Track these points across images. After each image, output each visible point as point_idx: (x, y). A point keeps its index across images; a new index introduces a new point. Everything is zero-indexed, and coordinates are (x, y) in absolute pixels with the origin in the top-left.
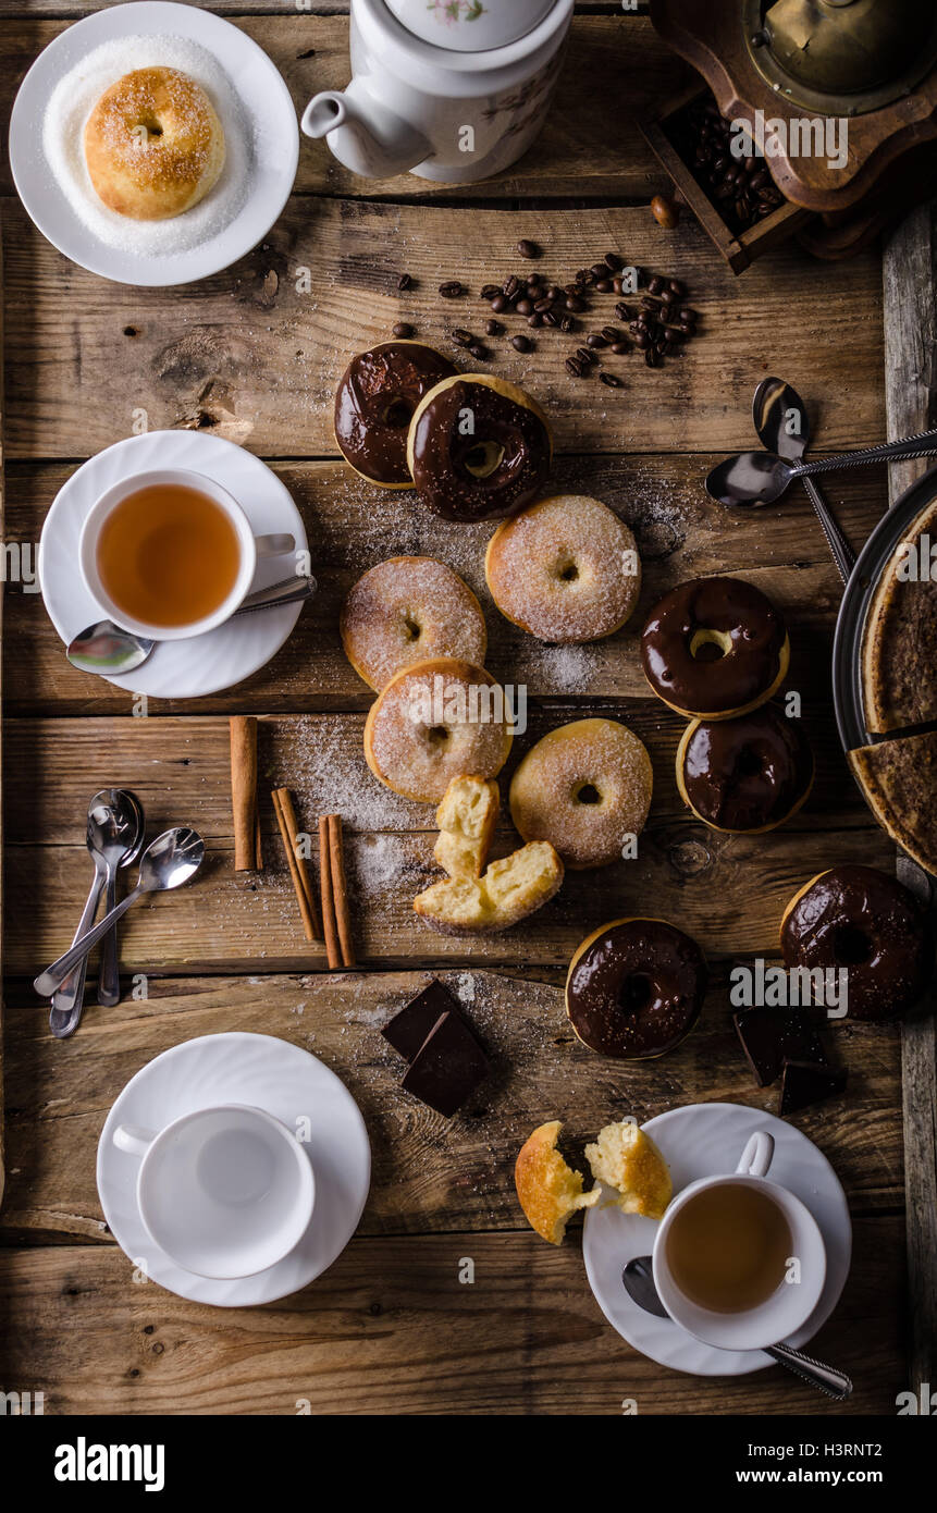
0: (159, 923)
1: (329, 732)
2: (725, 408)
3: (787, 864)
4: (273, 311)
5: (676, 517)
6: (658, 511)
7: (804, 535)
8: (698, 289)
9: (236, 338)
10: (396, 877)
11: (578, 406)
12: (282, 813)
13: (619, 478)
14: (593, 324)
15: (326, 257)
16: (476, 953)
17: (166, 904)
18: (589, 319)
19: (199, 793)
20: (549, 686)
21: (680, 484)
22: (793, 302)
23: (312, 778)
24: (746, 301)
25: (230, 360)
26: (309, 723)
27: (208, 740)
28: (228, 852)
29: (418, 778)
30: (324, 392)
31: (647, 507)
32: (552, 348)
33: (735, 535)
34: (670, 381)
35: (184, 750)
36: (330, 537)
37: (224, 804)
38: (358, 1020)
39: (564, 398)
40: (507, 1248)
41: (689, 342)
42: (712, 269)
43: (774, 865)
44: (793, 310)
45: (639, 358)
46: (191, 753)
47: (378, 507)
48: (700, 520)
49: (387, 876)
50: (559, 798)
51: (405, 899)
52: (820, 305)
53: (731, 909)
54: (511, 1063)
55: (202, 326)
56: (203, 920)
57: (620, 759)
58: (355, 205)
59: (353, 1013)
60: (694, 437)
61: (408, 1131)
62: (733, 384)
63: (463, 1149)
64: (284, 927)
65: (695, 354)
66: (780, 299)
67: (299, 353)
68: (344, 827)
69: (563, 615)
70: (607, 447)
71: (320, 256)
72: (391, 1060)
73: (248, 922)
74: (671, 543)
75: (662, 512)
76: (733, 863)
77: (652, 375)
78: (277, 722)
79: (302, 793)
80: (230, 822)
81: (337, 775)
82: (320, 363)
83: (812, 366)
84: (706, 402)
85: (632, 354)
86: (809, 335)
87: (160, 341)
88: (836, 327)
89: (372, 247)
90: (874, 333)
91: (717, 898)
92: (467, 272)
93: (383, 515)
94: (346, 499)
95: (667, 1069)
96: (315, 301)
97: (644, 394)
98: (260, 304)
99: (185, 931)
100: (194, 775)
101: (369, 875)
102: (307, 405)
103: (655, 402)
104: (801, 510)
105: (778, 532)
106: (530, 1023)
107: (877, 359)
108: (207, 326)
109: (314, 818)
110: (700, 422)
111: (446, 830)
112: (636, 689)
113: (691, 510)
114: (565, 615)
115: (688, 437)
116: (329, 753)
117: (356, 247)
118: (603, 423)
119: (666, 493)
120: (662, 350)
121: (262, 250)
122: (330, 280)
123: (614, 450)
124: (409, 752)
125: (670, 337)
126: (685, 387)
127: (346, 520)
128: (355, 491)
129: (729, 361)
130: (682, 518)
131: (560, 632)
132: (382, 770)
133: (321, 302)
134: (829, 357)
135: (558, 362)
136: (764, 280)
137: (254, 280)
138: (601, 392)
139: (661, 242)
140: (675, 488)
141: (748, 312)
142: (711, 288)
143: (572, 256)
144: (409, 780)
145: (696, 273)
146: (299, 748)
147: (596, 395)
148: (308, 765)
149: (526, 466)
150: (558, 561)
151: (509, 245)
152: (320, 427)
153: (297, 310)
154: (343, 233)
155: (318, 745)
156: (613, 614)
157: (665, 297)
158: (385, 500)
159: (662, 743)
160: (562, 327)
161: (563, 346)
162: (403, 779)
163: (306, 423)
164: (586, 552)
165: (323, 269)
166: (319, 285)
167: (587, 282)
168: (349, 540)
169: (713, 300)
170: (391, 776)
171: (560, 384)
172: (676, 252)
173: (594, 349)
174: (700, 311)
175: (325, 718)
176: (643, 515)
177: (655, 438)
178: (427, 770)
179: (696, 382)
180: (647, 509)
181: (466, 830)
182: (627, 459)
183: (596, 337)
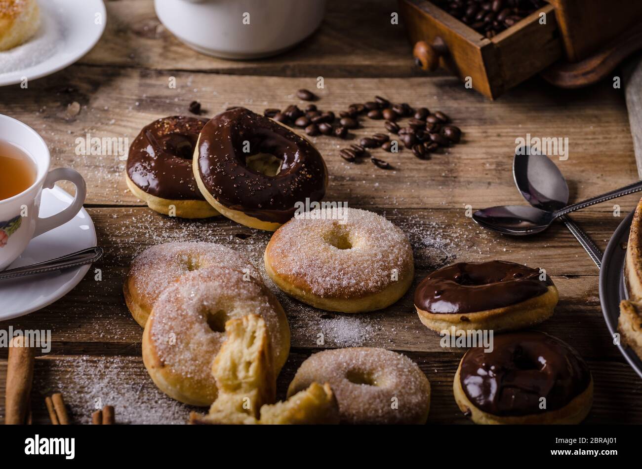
1: (107, 367)
2: (489, 183)
4: (75, 123)
5: (446, 245)
6: (429, 241)
7: (572, 259)
8: (460, 119)
11: (352, 179)
14: (365, 135)
15: (125, 96)
21: (449, 225)
23: (88, 396)
24: (504, 126)
26: (87, 361)
29: (194, 359)
30: (117, 168)
32: (330, 147)
34: (438, 167)
36: (117, 249)
41: (453, 146)
42: (472, 109)
47: (163, 232)
48: (470, 247)
50: (335, 375)
52: (572, 130)
57: (395, 362)
62: (496, 170)
65: (460, 153)
66: (535, 126)
70: (379, 204)
71: (119, 96)
74: (444, 260)
75: (433, 241)
77: (420, 164)
78: (56, 360)
79: (77, 406)
81: (113, 394)
84: (471, 180)
85: (402, 152)
88: (588, 142)
89: (166, 93)
90: (624, 145)
94: (133, 226)
96: (112, 119)
97: (415, 174)
98: (63, 119)
103: (424, 179)
104: (565, 244)
105: (545, 256)
107: (629, 160)
110: (466, 191)
111: (221, 380)
112: (412, 346)
113: (461, 241)
114: (340, 267)
115: (456, 199)
116: (106, 380)
117: (152, 92)
118: (376, 190)
119: (436, 230)
120: (428, 145)
121: (67, 92)
122: (128, 108)
123: (386, 206)
124: (187, 329)
125: (436, 138)
126: (451, 171)
127: (133, 239)
128: (142, 222)
129: (491, 158)
130: (452, 245)
131: (336, 282)
132: (160, 353)
133: (117, 120)
134: (584, 158)
135: (334, 155)
136: (520, 116)
137: (58, 107)
138: (374, 171)
139: (425, 96)
140: (445, 228)
141: (507, 132)
142: (472, 119)
143: (346, 101)
144: (186, 362)
145: (459, 111)
146: (76, 377)
147: (369, 173)
148: (84, 387)
149: (302, 169)
150: (333, 233)
151: (290, 94)
152: (112, 187)
153: (96, 123)
154: (141, 85)
155: (95, 375)
156: (386, 273)
157: (430, 120)
158: (171, 228)
159: (441, 382)
160: (337, 131)
161: (338, 147)
162: (180, 361)
163: (99, 184)
164: (359, 228)
165: (121, 103)
166: (117, 110)
167: (359, 109)
168: (135, 250)
169: (474, 125)
170: (167, 359)
171: (336, 167)
172: (439, 100)
173: (367, 149)
174: (463, 130)
175: (104, 358)
176: (415, 243)
177: (425, 200)
178: (204, 348)
179: (461, 168)
180: (419, 239)
181: (241, 374)
182: (399, 210)
183: (367, 139)
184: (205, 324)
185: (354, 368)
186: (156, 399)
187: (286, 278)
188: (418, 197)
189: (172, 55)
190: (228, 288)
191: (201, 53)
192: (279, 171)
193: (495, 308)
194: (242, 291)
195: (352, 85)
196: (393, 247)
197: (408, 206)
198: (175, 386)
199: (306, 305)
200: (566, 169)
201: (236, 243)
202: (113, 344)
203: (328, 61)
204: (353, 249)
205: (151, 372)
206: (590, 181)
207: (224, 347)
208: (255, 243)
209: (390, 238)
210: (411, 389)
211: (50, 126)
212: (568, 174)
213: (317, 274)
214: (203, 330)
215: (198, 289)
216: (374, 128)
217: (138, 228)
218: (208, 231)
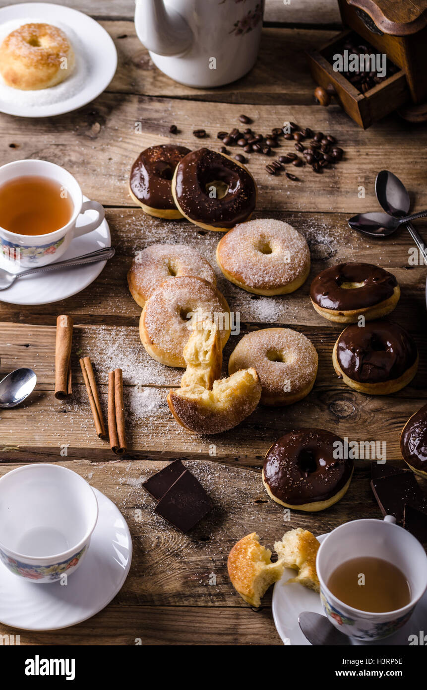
0: (3, 426)
1: (117, 335)
3: (404, 415)
4: (96, 140)
5: (331, 242)
6: (320, 238)
8: (343, 141)
9: (74, 151)
10: (155, 409)
11: (273, 188)
12: (85, 369)
13: (297, 222)
14: (281, 153)
15: (129, 118)
16: (205, 452)
17: (8, 417)
18: (279, 151)
19: (34, 361)
20: (254, 318)
21: (333, 227)
22: (399, 149)
23: (106, 357)
24: (371, 147)
25: (70, 161)
26: (105, 329)
27: (42, 335)
28: (50, 392)
29: (172, 341)
30: (124, 177)
31: (314, 236)
32: (258, 162)
33: (368, 252)
34: (327, 180)
35: (27, 340)
36: (123, 242)
37: (49, 368)
38: (127, 483)
39: (264, 185)
40: (221, 616)
41: (338, 163)
42: (351, 133)
43: (396, 415)
44: (399, 152)
45: (309, 168)
46: (31, 341)
47: (153, 229)
48: (346, 244)
49: (150, 408)
50: (259, 354)
51: (161, 421)
52: (414, 151)
53: (370, 437)
54: (226, 512)
55: (55, 145)
56: (32, 426)
57: (297, 342)
58: (146, 98)
59: (124, 479)
60: (342, 206)
61: (157, 546)
62: (364, 182)
63: (193, 559)
64: (82, 432)
65: (342, 168)
66: (391, 147)
67: (110, 159)
68: (124, 382)
69: (263, 269)
70: (289, 208)
71: (124, 118)
72: (148, 506)
73: (60, 428)
74: (329, 254)
75: (323, 238)
76: (370, 413)
77: (317, 177)
78: (85, 328)
79: (98, 364)
80: (53, 377)
81: (121, 356)
82: (122, 164)
83: (411, 177)
84: (349, 190)
85: (305, 167)
86: (409, 163)
87: (30, 150)
88: (423, 161)
89: (155, 115)
91: (360, 430)
92: (210, 128)
93: (156, 233)
94: (133, 224)
95: (330, 521)
96: (121, 137)
97: (312, 185)
98: (89, 136)
99: (19, 431)
100: (32, 352)
101: (139, 407)
102: (114, 182)
103: (318, 189)
105: (393, 252)
106: (239, 491)
108: (58, 145)
109: (105, 377)
110: (345, 199)
111: (188, 360)
112: (308, 322)
113: (341, 239)
114: (264, 268)
115: (339, 205)
116: (117, 345)
117: (146, 115)
118: (288, 197)
119: (325, 230)
120: (322, 163)
121: (91, 114)
122: (130, 128)
123: (294, 210)
124: (168, 321)
125: (327, 158)
126: (336, 183)
127: (133, 234)
128: (140, 221)
129: (362, 173)
130: (335, 242)
131: (261, 279)
132: (150, 336)
133: (124, 138)
134: (420, 173)
135: (262, 169)
136: (381, 139)
137: (86, 126)
138: (287, 182)
139: (321, 121)
140: (331, 228)
141: (373, 152)
142: (350, 141)
143: (270, 124)
144: (167, 342)
145: (342, 134)
146: (98, 342)
147: (284, 184)
148: (103, 350)
149: (241, 193)
150: (260, 242)
151: (234, 118)
152: (120, 192)
153: (110, 140)
154: (139, 109)
155: (110, 340)
156: (293, 272)
157: (324, 142)
158: (157, 226)
159: (324, 349)
160: (264, 151)
161: (264, 162)
162: (162, 341)
163: (112, 190)
164: (277, 238)
165: (127, 123)
166: (123, 130)
167: (279, 133)
168: (134, 243)
169: (352, 146)
170: (155, 340)
171: (263, 178)
172: (330, 125)
173: (283, 164)
174: (344, 150)
175: (115, 327)
176: (311, 240)
177: (319, 206)
178: (178, 334)
179: (343, 181)
180: (315, 238)
181: (201, 358)
182: (302, 214)
183: (283, 157)
184: (179, 318)
185: (271, 348)
186: (148, 360)
187: (230, 273)
188: (314, 203)
189: (158, 84)
190: (194, 293)
191: (177, 84)
192: (226, 193)
193: (360, 308)
194: (202, 295)
195: (274, 111)
196: (298, 252)
197: (307, 210)
198: (160, 356)
199: (241, 289)
200: (409, 183)
201: (198, 238)
202: (120, 317)
203: (259, 90)
204: (273, 254)
205: (145, 345)
206: (423, 193)
207: (191, 338)
208: (210, 239)
209: (296, 245)
210: (306, 363)
211: (81, 142)
212: (410, 187)
213: (250, 273)
214: (178, 322)
215: (175, 294)
216: (288, 148)
217: (136, 225)
218: (181, 228)
